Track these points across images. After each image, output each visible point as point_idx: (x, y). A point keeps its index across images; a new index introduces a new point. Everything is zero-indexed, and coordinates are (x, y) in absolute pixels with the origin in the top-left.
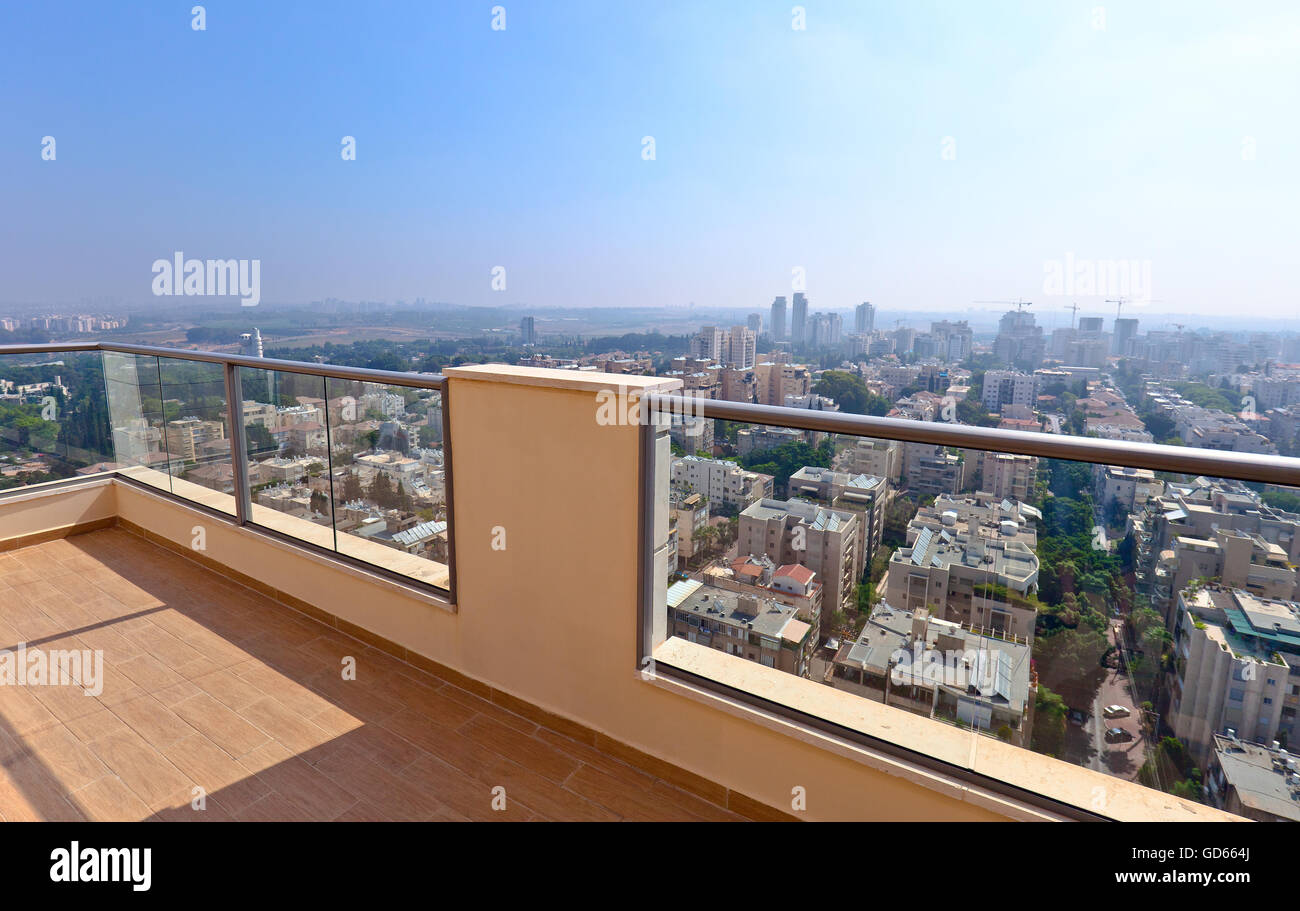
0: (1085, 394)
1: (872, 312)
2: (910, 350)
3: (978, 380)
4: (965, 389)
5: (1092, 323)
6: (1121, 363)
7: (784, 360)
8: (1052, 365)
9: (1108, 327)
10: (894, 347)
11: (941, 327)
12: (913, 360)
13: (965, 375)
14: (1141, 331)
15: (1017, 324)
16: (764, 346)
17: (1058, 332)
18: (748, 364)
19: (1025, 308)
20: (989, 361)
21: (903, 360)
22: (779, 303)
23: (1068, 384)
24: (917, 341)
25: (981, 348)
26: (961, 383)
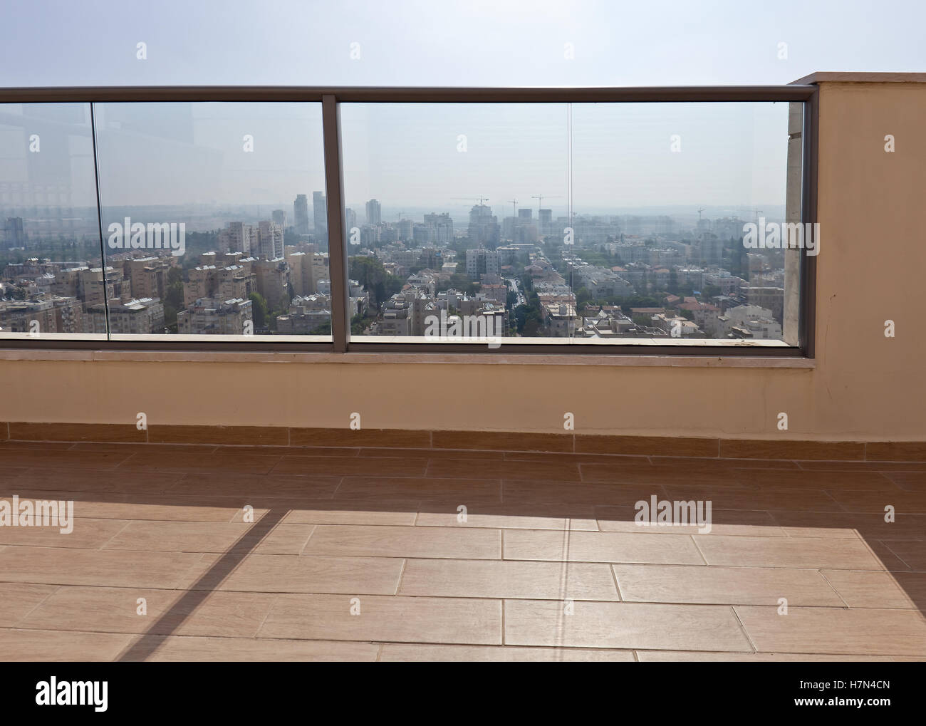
0: (529, 262)
1: (379, 207)
2: (411, 237)
3: (462, 257)
4: (454, 265)
5: (525, 213)
6: (546, 239)
7: (311, 250)
8: (507, 244)
9: (535, 215)
10: (399, 234)
11: (430, 218)
12: (415, 245)
13: (452, 255)
14: (554, 216)
15: (480, 213)
16: (291, 238)
17: (507, 220)
18: (279, 255)
19: (484, 203)
20: (466, 242)
21: (406, 243)
22: (300, 201)
23: (517, 255)
24: (415, 230)
25: (460, 232)
26: (450, 260)
